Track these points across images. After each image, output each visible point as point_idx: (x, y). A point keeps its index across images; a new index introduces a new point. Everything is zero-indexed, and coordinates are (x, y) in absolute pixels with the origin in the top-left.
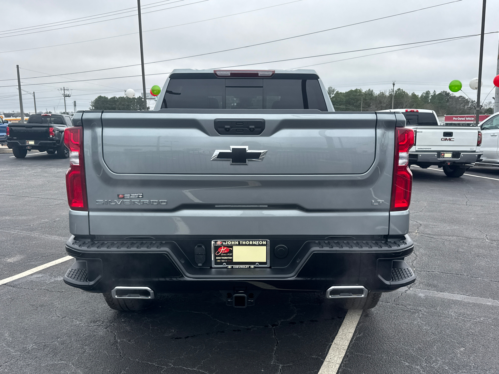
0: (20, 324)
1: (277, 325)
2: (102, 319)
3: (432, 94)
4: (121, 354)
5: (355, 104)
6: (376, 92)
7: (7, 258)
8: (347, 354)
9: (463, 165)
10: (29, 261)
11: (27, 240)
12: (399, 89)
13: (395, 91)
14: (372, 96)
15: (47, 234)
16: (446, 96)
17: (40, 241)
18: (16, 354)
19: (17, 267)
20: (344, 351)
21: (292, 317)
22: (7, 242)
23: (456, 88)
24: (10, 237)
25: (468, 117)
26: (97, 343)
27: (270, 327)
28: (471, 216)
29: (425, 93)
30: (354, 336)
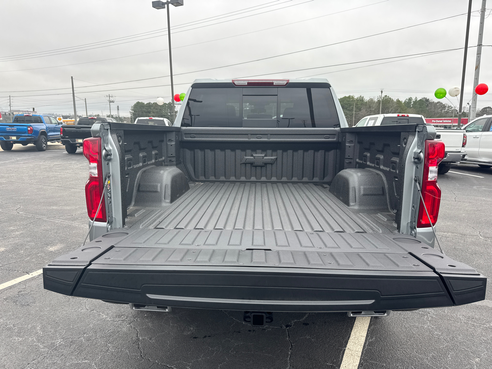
0: (52, 316)
1: (291, 326)
2: (126, 313)
3: (413, 100)
4: (142, 354)
5: (348, 108)
6: (367, 98)
7: (49, 247)
8: (361, 362)
9: (449, 163)
10: (67, 250)
11: (68, 230)
12: (386, 96)
13: (382, 98)
14: (362, 101)
15: (86, 224)
16: (426, 102)
17: (79, 230)
18: (44, 350)
19: (57, 256)
20: (358, 359)
21: (305, 317)
22: (50, 231)
23: (441, 95)
24: (54, 226)
25: (445, 120)
26: (120, 341)
27: (284, 327)
28: (461, 212)
29: (408, 99)
30: (367, 340)
